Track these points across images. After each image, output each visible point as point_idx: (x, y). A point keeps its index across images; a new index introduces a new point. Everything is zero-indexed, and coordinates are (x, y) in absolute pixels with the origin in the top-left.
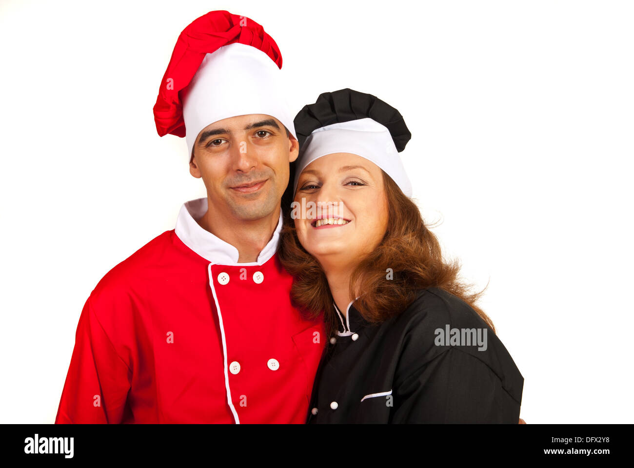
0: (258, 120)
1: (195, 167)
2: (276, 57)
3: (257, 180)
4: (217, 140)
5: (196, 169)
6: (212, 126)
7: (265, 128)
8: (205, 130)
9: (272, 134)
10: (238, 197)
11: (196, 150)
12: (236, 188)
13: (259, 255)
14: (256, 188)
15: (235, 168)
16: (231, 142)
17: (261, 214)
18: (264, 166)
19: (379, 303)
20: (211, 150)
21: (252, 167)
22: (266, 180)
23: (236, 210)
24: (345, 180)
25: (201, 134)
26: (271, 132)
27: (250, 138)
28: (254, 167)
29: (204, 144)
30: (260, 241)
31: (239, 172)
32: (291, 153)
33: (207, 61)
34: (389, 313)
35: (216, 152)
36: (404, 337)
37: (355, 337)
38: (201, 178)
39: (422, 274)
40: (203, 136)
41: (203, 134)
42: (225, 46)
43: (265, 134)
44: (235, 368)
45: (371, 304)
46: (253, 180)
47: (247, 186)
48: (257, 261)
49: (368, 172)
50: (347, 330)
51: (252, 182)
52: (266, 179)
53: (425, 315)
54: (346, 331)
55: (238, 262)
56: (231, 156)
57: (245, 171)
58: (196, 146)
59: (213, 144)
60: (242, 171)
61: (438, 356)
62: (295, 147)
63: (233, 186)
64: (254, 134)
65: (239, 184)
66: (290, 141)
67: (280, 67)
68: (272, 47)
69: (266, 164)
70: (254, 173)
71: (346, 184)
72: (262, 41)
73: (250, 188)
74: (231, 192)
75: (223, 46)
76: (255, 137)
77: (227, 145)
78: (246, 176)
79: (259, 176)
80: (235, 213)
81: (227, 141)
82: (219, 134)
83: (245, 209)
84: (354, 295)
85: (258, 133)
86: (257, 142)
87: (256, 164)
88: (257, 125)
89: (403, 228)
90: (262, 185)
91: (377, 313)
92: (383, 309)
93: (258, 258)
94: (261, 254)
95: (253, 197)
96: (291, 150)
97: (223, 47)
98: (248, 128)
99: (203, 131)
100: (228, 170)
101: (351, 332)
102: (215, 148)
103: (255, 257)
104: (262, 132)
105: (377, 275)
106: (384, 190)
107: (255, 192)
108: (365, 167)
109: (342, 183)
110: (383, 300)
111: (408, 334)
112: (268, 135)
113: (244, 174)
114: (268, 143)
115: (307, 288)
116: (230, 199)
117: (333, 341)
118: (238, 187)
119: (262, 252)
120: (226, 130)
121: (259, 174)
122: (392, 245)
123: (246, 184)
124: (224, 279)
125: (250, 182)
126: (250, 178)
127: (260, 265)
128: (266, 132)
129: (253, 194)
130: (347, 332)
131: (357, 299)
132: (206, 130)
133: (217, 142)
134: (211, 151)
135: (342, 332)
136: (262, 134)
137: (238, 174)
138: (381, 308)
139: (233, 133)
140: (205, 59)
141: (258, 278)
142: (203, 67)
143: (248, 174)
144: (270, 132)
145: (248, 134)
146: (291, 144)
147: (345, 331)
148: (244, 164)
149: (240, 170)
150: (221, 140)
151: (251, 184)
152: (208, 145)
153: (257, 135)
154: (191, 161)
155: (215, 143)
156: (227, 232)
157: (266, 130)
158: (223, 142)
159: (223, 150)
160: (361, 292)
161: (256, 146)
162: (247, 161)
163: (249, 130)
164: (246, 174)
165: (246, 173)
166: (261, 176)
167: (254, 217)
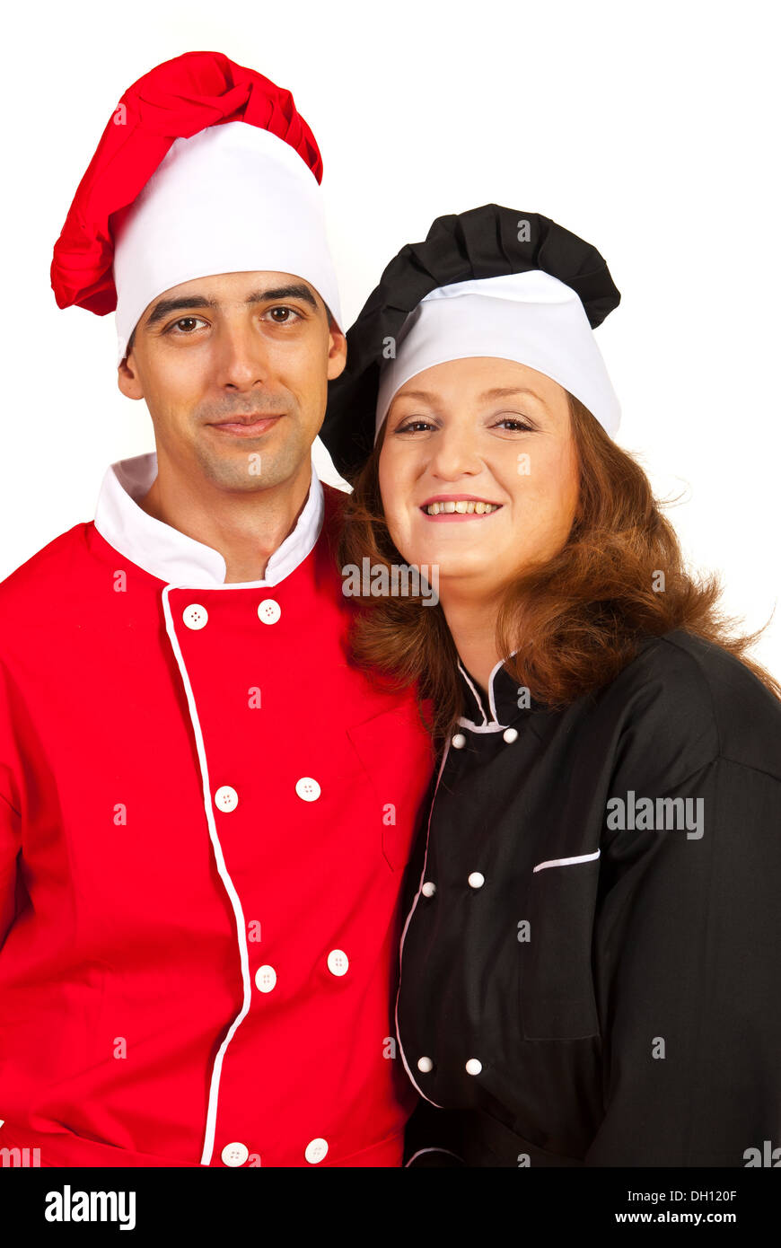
0: (275, 284)
1: (131, 376)
2: (313, 159)
3: (263, 412)
4: (187, 321)
5: (132, 381)
6: (179, 289)
7: (289, 301)
8: (165, 296)
9: (301, 316)
10: (221, 442)
11: (138, 341)
12: (219, 426)
13: (266, 566)
14: (258, 428)
15: (221, 381)
16: (214, 325)
17: (266, 481)
18: (279, 384)
19: (563, 665)
20: (173, 341)
21: (256, 382)
22: (281, 416)
23: (215, 469)
24: (492, 417)
25: (152, 305)
26: (300, 312)
27: (255, 319)
28: (259, 381)
29: (159, 326)
30: (267, 537)
31: (229, 389)
32: (331, 361)
33: (176, 154)
34: (582, 684)
35: (182, 345)
36: (621, 736)
37: (511, 735)
38: (143, 400)
39: (657, 607)
40: (159, 309)
41: (158, 305)
42: (215, 127)
43: (287, 315)
44: (227, 799)
45: (545, 665)
46: (255, 410)
47: (243, 422)
48: (264, 578)
49: (542, 401)
50: (490, 719)
51: (253, 413)
52: (280, 412)
53: (660, 689)
54: (488, 722)
55: (226, 582)
56: (214, 357)
57: (242, 388)
58: (138, 331)
59: (177, 327)
60: (237, 389)
61: (691, 777)
62: (340, 350)
63: (215, 419)
64: (264, 313)
65: (225, 416)
66: (330, 336)
67: (319, 179)
68: (307, 141)
69: (282, 381)
70: (258, 394)
71: (493, 423)
72: (289, 123)
73: (247, 428)
74: (208, 434)
75: (211, 126)
76: (266, 321)
77: (208, 332)
78: (245, 400)
79: (269, 403)
80: (212, 476)
81: (208, 324)
82: (191, 307)
83: (235, 467)
84: (508, 648)
85: (273, 311)
86: (269, 330)
87: (264, 377)
88: (272, 295)
89: (617, 518)
90: (272, 425)
91: (559, 686)
92: (573, 677)
93: (267, 572)
94: (271, 563)
95: (253, 444)
96: (331, 356)
97: (210, 128)
98: (253, 299)
99: (160, 299)
100: (209, 384)
101: (500, 723)
102: (180, 336)
103: (260, 571)
104: (279, 310)
105: (557, 605)
106: (573, 435)
107: (259, 436)
108: (535, 391)
109: (485, 424)
110: (571, 658)
111: (628, 732)
112: (292, 316)
113: (240, 395)
114: (291, 336)
115: (391, 630)
116: (204, 447)
117: (458, 741)
118: (224, 423)
119: (273, 559)
120: (207, 299)
121: (268, 399)
122: (597, 543)
123: (242, 417)
124: (196, 617)
125: (249, 414)
126: (250, 405)
127: (272, 586)
128: (287, 310)
129: (254, 439)
130: (490, 723)
131: (512, 654)
132: (167, 298)
133: (187, 325)
134: (173, 343)
135: (479, 723)
136: (281, 314)
137: (227, 393)
138: (567, 675)
139: (222, 307)
140: (171, 151)
141: (269, 613)
142: (166, 166)
143: (247, 395)
144: (297, 310)
145: (252, 313)
146: (331, 343)
147: (485, 722)
148: (242, 372)
149: (230, 385)
150: (194, 320)
151: (252, 417)
152: (167, 330)
153: (269, 317)
154: (124, 363)
155: (182, 328)
156: (198, 517)
157: (289, 307)
158: (199, 325)
159: (200, 341)
160: (522, 643)
161: (267, 338)
162: (248, 368)
163: (256, 305)
164: (244, 395)
165: (244, 392)
166: (271, 405)
167: (253, 485)
